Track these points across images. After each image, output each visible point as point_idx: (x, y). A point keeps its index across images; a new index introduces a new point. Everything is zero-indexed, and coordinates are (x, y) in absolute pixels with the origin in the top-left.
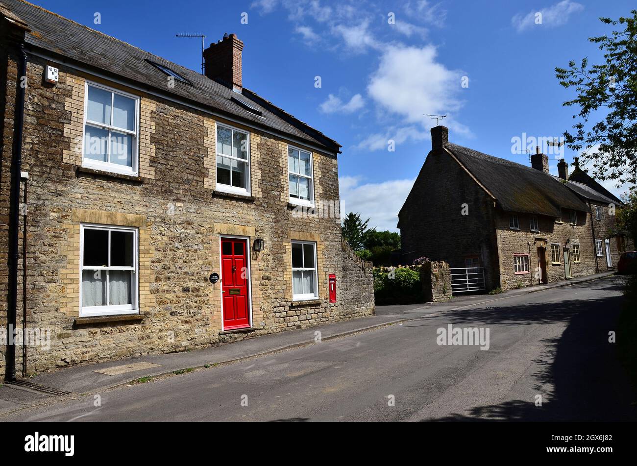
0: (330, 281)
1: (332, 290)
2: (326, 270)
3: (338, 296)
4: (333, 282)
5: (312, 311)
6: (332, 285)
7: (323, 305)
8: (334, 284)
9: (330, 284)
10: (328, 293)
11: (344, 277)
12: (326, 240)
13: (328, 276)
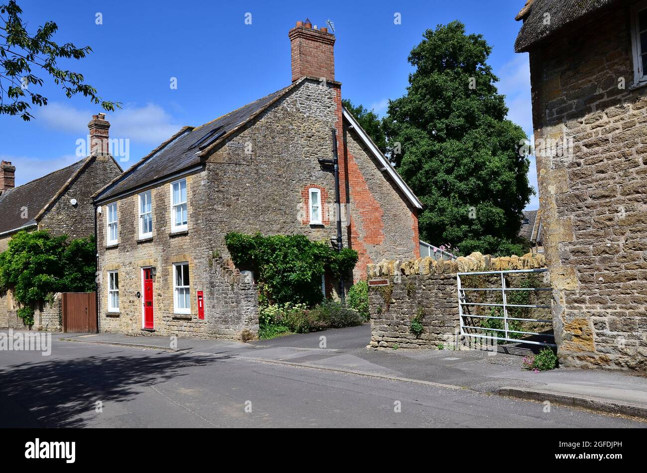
0: (198, 298)
1: (201, 306)
2: (195, 287)
3: (206, 313)
4: (201, 299)
5: (185, 324)
6: (200, 302)
7: (193, 320)
8: (202, 300)
9: (199, 300)
10: (198, 309)
11: (212, 293)
12: (195, 258)
13: (197, 292)
